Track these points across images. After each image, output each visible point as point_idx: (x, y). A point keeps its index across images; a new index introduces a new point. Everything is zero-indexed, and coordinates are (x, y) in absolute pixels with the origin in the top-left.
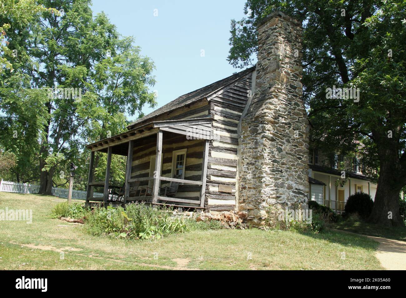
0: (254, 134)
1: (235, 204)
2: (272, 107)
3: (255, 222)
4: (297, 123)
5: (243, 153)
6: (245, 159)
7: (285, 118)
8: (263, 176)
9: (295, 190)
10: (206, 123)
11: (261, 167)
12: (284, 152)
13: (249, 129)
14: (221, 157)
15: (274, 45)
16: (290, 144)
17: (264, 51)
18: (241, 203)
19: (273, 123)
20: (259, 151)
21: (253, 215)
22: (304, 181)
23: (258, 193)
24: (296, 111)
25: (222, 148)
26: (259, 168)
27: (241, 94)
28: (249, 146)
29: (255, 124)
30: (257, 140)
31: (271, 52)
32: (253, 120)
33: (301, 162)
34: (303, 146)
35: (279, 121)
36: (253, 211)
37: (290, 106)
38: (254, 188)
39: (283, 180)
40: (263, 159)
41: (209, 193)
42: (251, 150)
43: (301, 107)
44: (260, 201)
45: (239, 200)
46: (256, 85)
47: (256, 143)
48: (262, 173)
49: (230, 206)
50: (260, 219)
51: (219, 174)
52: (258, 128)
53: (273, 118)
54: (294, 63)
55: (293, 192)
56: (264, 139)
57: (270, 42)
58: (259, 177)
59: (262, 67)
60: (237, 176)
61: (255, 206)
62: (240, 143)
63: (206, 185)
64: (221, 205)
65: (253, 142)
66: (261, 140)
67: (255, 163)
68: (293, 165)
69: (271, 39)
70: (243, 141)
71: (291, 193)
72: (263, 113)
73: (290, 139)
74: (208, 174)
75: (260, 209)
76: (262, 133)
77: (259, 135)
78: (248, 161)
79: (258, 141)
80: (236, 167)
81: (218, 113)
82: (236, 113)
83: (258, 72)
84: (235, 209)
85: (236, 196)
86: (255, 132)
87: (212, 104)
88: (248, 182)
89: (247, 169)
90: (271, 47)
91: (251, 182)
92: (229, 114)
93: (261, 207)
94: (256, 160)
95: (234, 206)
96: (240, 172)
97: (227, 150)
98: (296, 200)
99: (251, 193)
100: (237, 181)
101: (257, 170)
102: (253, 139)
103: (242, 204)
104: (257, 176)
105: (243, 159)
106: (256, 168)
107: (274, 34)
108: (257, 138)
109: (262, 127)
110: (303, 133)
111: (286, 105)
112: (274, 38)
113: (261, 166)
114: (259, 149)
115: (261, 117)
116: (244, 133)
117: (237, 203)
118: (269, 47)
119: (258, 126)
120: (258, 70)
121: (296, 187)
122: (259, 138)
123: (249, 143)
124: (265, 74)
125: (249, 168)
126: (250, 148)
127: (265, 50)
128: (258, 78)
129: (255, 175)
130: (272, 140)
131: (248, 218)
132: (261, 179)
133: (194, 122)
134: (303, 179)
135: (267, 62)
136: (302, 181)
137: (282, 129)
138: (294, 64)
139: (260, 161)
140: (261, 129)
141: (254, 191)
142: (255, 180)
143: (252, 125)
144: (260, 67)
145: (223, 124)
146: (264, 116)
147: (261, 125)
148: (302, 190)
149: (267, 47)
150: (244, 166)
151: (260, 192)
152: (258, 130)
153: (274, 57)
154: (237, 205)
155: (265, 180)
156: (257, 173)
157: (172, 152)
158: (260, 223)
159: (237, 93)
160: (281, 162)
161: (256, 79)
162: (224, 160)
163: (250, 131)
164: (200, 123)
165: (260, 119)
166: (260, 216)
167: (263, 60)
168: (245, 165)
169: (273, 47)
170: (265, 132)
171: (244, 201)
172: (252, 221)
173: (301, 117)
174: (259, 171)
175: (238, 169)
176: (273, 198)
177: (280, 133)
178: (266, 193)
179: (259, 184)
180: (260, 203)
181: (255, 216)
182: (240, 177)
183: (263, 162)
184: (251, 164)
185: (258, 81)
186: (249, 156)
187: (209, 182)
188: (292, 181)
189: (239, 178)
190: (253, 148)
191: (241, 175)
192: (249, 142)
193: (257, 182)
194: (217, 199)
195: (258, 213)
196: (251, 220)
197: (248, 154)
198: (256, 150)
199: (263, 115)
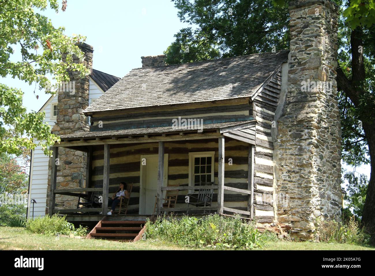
0: (296, 139)
1: (273, 216)
2: (316, 110)
3: (303, 235)
4: (333, 127)
5: (281, 159)
6: (284, 166)
7: (325, 122)
8: (311, 185)
9: (332, 201)
10: (252, 126)
11: (309, 176)
12: (324, 160)
13: (290, 133)
14: (262, 164)
15: (316, 37)
16: (328, 151)
17: (301, 42)
18: (280, 214)
19: (318, 128)
20: (304, 159)
21: (300, 227)
22: (338, 191)
23: (305, 204)
24: (332, 113)
25: (262, 154)
26: (307, 177)
27: (274, 91)
28: (289, 152)
29: (299, 128)
30: (301, 146)
31: (311, 46)
32: (295, 123)
33: (335, 170)
34: (337, 153)
35: (321, 125)
36: (298, 223)
37: (328, 108)
38: (300, 199)
39: (324, 190)
40: (311, 168)
41: (256, 204)
42: (293, 157)
43: (335, 108)
44: (309, 213)
45: (278, 210)
46: (289, 81)
47: (301, 149)
48: (310, 183)
49: (270, 218)
50: (310, 232)
51: (262, 183)
52: (303, 133)
53: (317, 123)
54: (331, 57)
55: (331, 203)
56: (312, 146)
57: (310, 32)
58: (306, 187)
59: (296, 60)
60: (275, 184)
61: (301, 218)
62: (276, 148)
63: (254, 194)
64: (264, 217)
65: (296, 148)
66: (307, 147)
67: (299, 171)
68: (331, 174)
69: (312, 30)
70: (281, 146)
71: (330, 205)
72: (309, 118)
73: (329, 145)
74: (255, 182)
75: (309, 221)
76: (308, 139)
77: (304, 141)
78: (289, 168)
79: (303, 147)
80: (272, 174)
81: (258, 114)
82: (270, 112)
83: (290, 65)
84: (274, 221)
85: (274, 206)
86: (298, 136)
87: (254, 104)
88: (290, 191)
89: (287, 177)
90: (311, 39)
91: (295, 191)
92: (266, 114)
93: (310, 219)
94: (300, 168)
95: (274, 217)
96: (278, 181)
97: (266, 155)
98: (333, 212)
99: (295, 203)
100: (274, 190)
101: (303, 179)
102: (295, 144)
103: (284, 216)
104: (303, 185)
105: (282, 166)
106: (301, 176)
107: (315, 24)
108: (301, 144)
109: (309, 133)
110: (337, 137)
111: (325, 107)
112: (316, 29)
113: (309, 174)
114: (306, 156)
115: (307, 122)
116: (282, 137)
117: (276, 215)
118: (309, 38)
119: (302, 131)
120: (291, 63)
121: (333, 198)
122: (304, 144)
123: (290, 149)
124: (303, 70)
125: (291, 176)
126: (292, 155)
127: (301, 40)
128: (290, 72)
129: (300, 184)
130: (317, 147)
131: (293, 231)
132: (310, 189)
133: (245, 126)
134: (338, 189)
135: (305, 56)
136: (337, 191)
137: (323, 134)
138: (331, 59)
139: (307, 170)
140: (307, 135)
141: (300, 202)
142: (300, 189)
143: (293, 129)
144: (294, 60)
145: (262, 126)
146: (310, 121)
147: (306, 131)
148: (337, 201)
149: (306, 39)
150: (283, 173)
151: (308, 202)
152: (303, 135)
153: (316, 52)
154: (276, 216)
155: (313, 190)
156: (303, 182)
157: (188, 153)
158: (309, 236)
159: (271, 89)
160: (323, 170)
161: (289, 73)
162: (264, 166)
163: (290, 135)
164: (249, 126)
165: (304, 123)
166: (309, 228)
167: (299, 52)
168: (285, 172)
169: (315, 39)
170: (312, 139)
171: (285, 212)
172: (299, 234)
173: (336, 120)
174: (305, 181)
175: (274, 176)
176: (318, 209)
177: (322, 139)
178: (314, 204)
179: (307, 194)
180: (309, 214)
181: (302, 228)
182: (279, 186)
183: (311, 171)
184: (294, 172)
185: (292, 76)
186: (291, 163)
187: (255, 191)
188: (330, 191)
189: (277, 187)
190: (296, 155)
191: (279, 184)
192: (290, 147)
193: (304, 192)
194: (261, 210)
195: (306, 225)
196: (296, 233)
197: (289, 161)
198: (300, 157)
199: (309, 119)
